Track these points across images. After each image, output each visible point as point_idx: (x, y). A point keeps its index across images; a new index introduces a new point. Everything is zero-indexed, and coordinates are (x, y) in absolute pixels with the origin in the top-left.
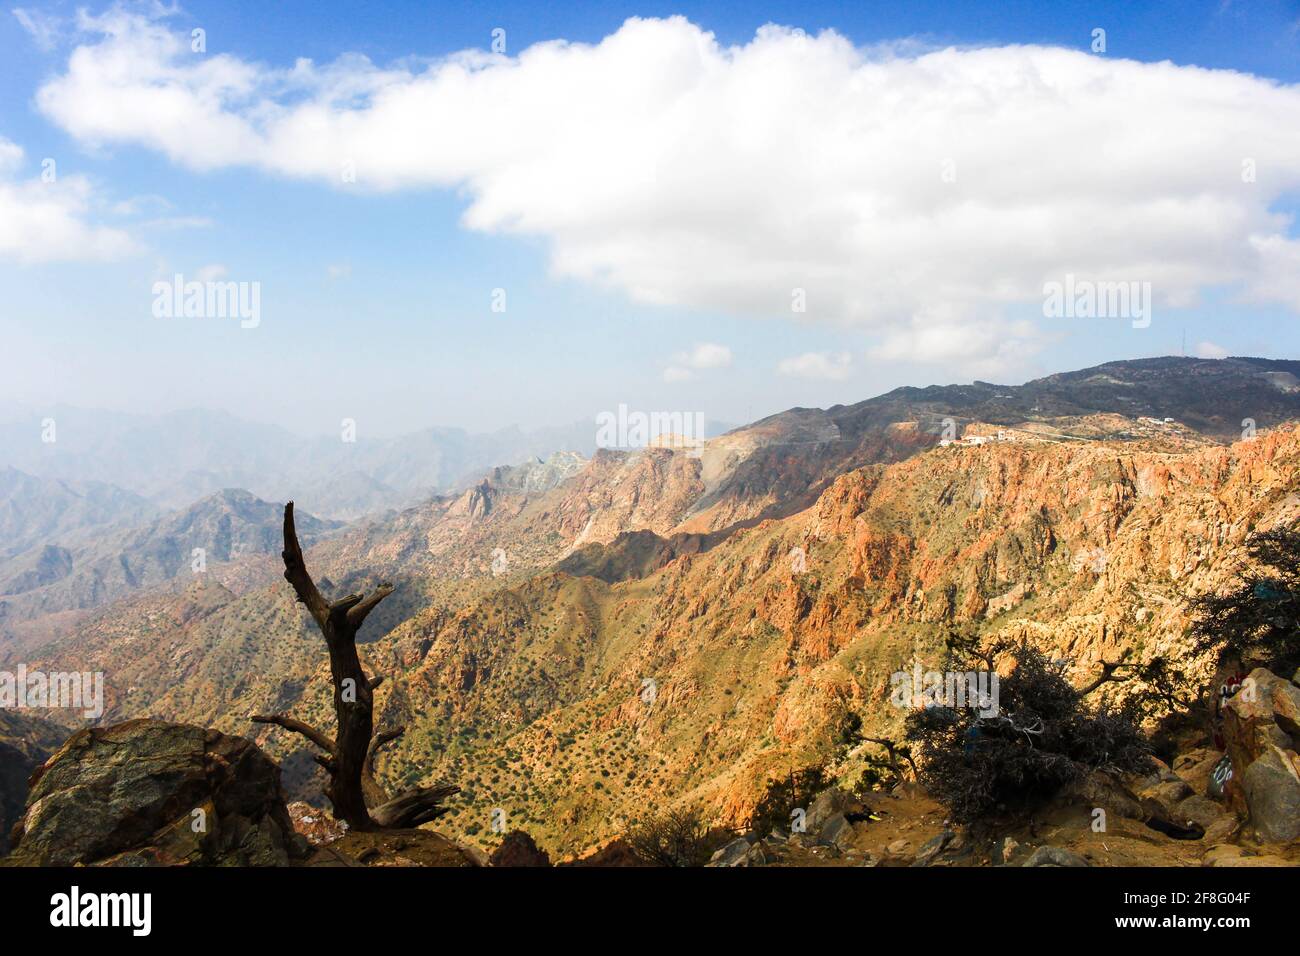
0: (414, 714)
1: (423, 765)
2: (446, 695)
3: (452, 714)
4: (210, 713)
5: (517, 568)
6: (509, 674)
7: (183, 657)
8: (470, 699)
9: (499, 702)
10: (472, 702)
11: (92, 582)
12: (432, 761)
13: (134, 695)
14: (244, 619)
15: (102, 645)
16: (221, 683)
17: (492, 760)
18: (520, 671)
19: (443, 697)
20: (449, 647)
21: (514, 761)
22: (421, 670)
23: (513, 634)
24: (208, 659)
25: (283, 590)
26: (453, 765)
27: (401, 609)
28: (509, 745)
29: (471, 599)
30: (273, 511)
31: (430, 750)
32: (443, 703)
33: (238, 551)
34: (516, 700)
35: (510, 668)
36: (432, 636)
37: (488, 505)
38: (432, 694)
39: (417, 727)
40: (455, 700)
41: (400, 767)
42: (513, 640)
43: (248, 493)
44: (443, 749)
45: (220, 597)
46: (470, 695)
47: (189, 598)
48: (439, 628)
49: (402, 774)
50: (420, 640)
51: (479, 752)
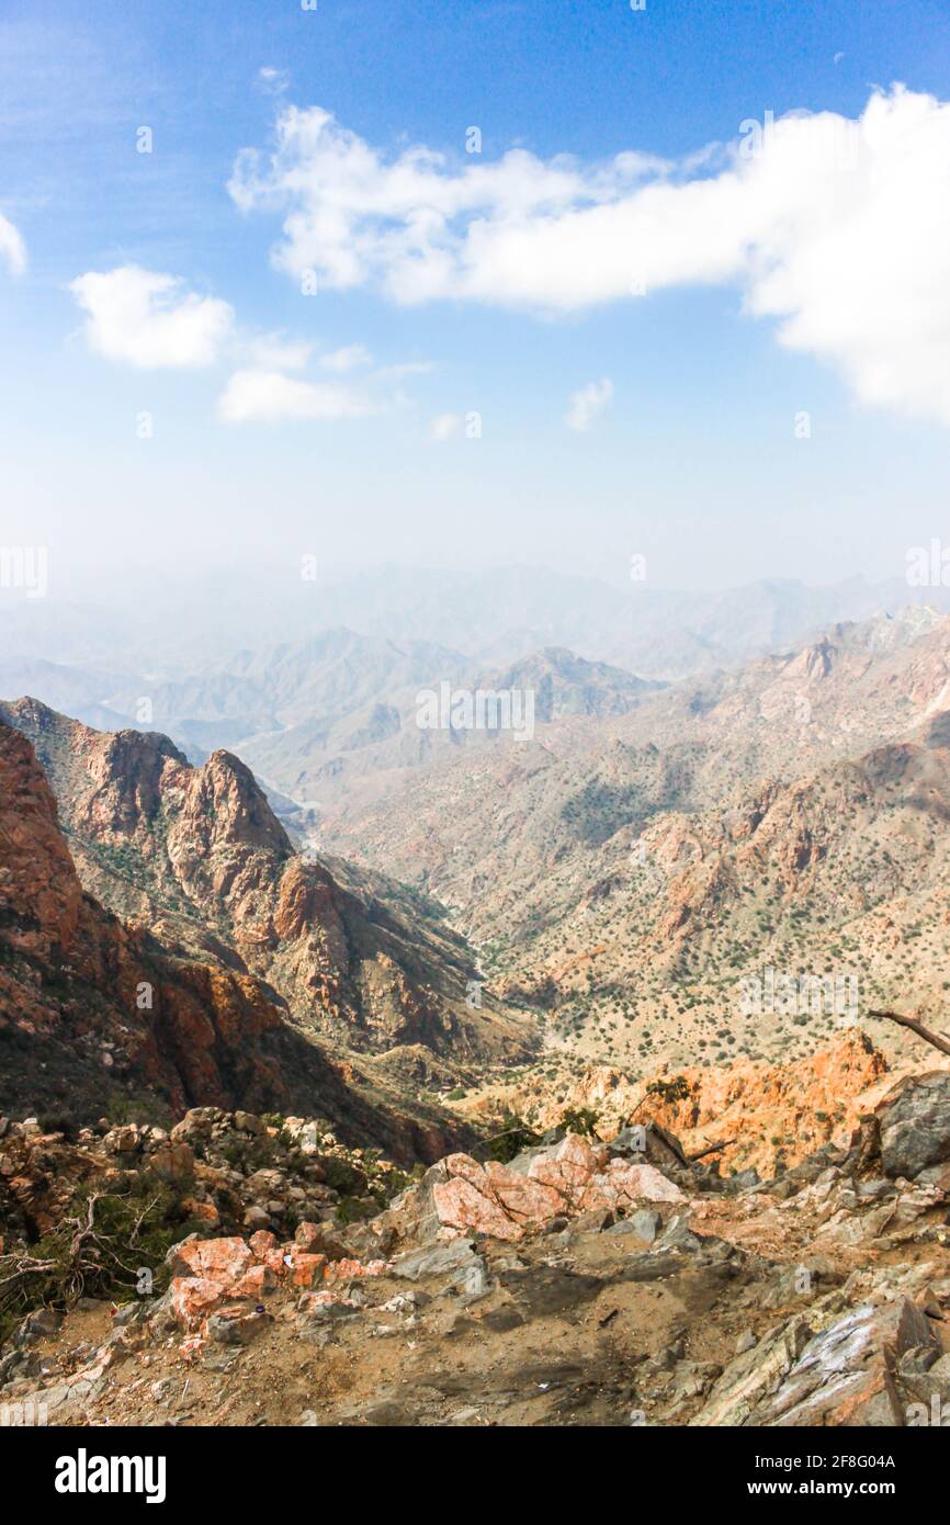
0: (741, 891)
1: (750, 947)
2: (777, 873)
3: (783, 893)
4: (532, 876)
5: (860, 736)
6: (848, 854)
7: (506, 819)
8: (803, 879)
9: (835, 884)
10: (805, 882)
11: (418, 741)
12: (759, 943)
13: (459, 855)
14: (566, 782)
15: (429, 804)
16: (543, 847)
17: (825, 946)
18: (860, 852)
19: (773, 874)
20: (781, 821)
21: (851, 950)
22: (751, 844)
23: (853, 810)
24: (530, 822)
25: (606, 753)
26: (782, 949)
27: (730, 778)
28: (845, 932)
29: (807, 769)
30: (595, 670)
31: (758, 931)
32: (774, 882)
33: (559, 712)
34: (855, 883)
35: (849, 848)
36: (763, 808)
37: (828, 666)
38: (762, 871)
39: (744, 905)
40: (786, 878)
41: (725, 946)
42: (853, 817)
43: (570, 652)
44: (771, 930)
45: (543, 759)
46: (803, 875)
47: (512, 760)
48: (771, 800)
49: (727, 954)
50: (750, 813)
51: (812, 937)
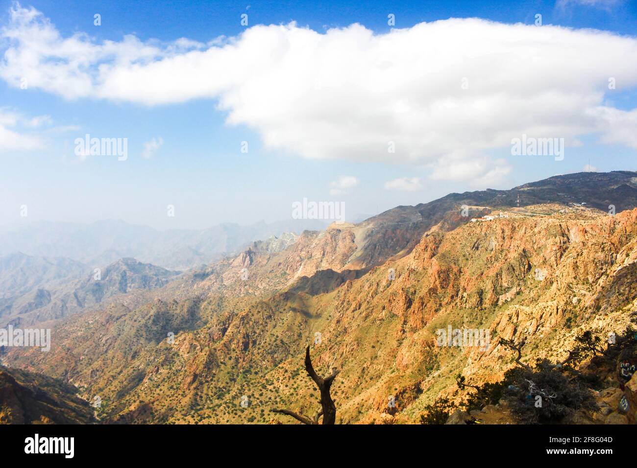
0: (220, 364)
1: (226, 389)
2: (235, 354)
3: (239, 363)
4: (120, 367)
5: (267, 290)
6: (266, 342)
7: (106, 341)
8: (247, 356)
9: (261, 356)
10: (248, 357)
11: (61, 306)
12: (230, 387)
13: (84, 360)
14: (135, 321)
15: (67, 337)
16: (125, 353)
17: (259, 385)
18: (271, 341)
19: (234, 355)
20: (235, 330)
21: (270, 385)
22: (222, 342)
23: (266, 323)
24: (119, 341)
25: (154, 306)
26: (240, 388)
27: (211, 313)
28: (267, 377)
29: (245, 306)
30: (147, 267)
31: (229, 381)
32: (234, 358)
33: (131, 288)
34: (269, 355)
35: (266, 340)
36: (227, 325)
37: (251, 260)
38: (228, 354)
39: (222, 370)
40: (239, 356)
41: (214, 390)
42: (267, 326)
43: (135, 260)
44: (235, 380)
45: (123, 311)
46: (247, 354)
47: (108, 312)
48: (230, 321)
49: (215, 394)
50: (221, 328)
51: (253, 381)
